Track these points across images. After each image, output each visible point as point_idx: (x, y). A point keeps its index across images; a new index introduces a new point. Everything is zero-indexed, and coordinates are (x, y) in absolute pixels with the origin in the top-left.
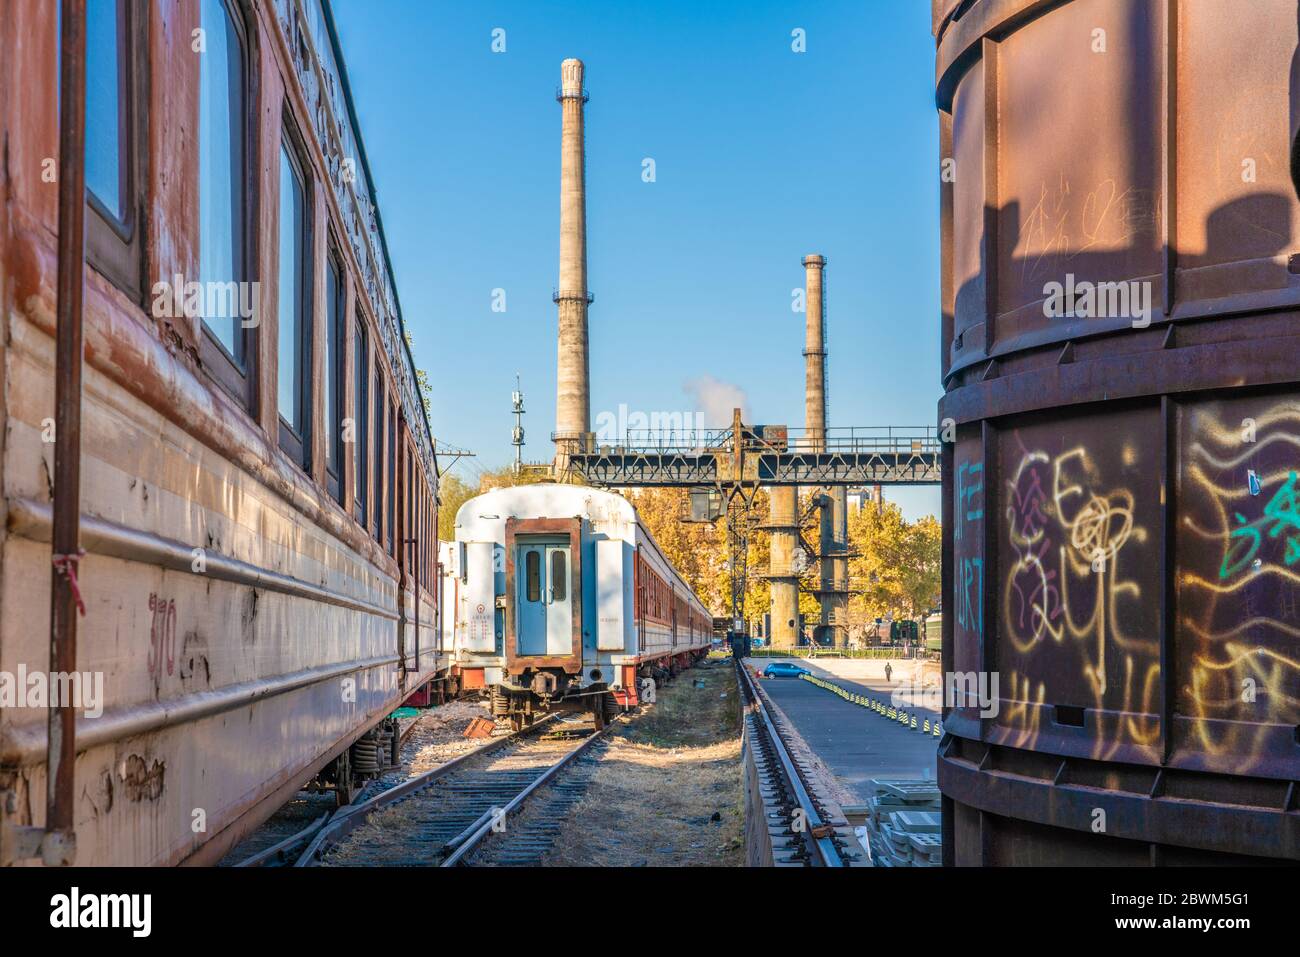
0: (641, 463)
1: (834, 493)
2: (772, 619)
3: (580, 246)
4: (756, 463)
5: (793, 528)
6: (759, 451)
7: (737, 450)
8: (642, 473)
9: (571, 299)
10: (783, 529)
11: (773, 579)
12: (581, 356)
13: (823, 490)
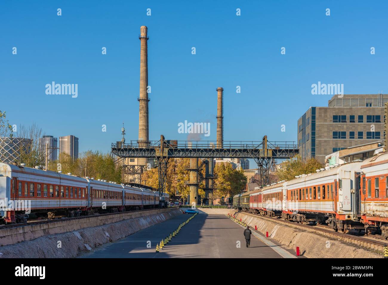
0: (133, 151)
1: (209, 160)
2: (190, 196)
3: (146, 84)
4: (167, 151)
5: (196, 170)
6: (168, 147)
7: (162, 147)
8: (134, 153)
9: (143, 100)
10: (193, 170)
11: (191, 185)
12: (146, 117)
13: (206, 159)
